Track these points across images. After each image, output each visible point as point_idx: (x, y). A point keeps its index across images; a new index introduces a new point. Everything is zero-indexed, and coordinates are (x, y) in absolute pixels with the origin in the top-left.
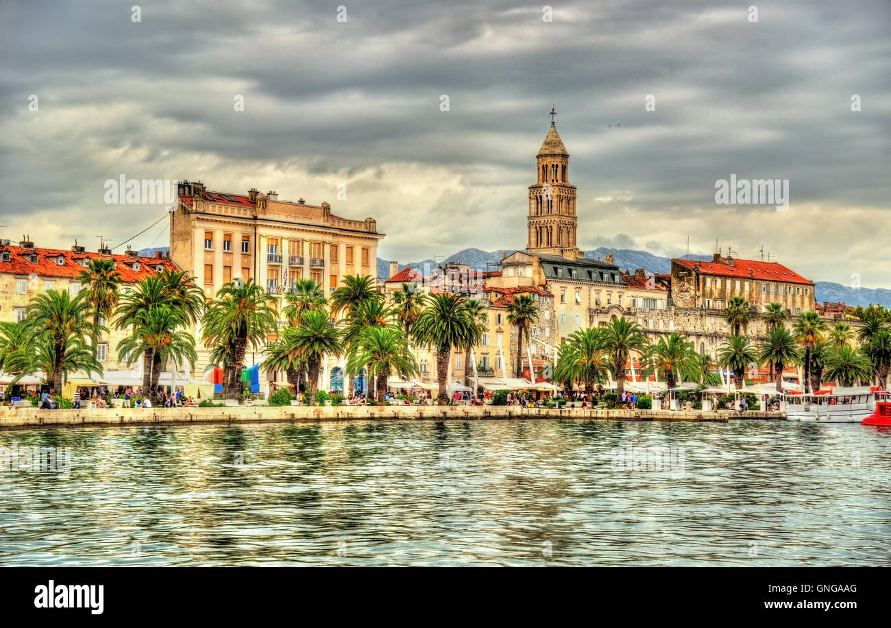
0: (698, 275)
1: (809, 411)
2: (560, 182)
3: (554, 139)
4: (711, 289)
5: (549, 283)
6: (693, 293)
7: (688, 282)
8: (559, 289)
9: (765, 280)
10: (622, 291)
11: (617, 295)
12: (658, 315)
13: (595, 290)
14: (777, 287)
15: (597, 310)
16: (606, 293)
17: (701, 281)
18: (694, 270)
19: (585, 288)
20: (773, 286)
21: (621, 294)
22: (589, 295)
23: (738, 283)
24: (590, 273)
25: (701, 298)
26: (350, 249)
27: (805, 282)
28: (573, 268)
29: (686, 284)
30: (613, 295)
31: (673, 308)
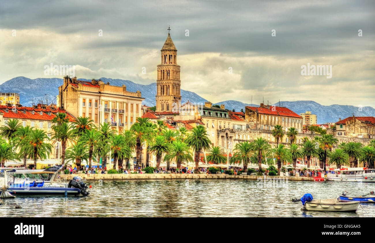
0: (258, 114)
1: (338, 177)
2: (173, 64)
3: (170, 42)
4: (263, 121)
5: (202, 118)
6: (255, 122)
7: (253, 117)
8: (206, 121)
9: (284, 116)
10: (230, 121)
11: (228, 123)
12: (243, 133)
13: (219, 121)
14: (288, 119)
15: (221, 130)
16: (223, 123)
17: (259, 116)
18: (256, 111)
19: (216, 120)
20: (287, 118)
21: (229, 123)
22: (217, 124)
23: (273, 117)
24: (217, 114)
25: (259, 125)
26: (132, 104)
27: (299, 117)
28: (211, 111)
29: (252, 118)
30: (226, 123)
31: (249, 129)
